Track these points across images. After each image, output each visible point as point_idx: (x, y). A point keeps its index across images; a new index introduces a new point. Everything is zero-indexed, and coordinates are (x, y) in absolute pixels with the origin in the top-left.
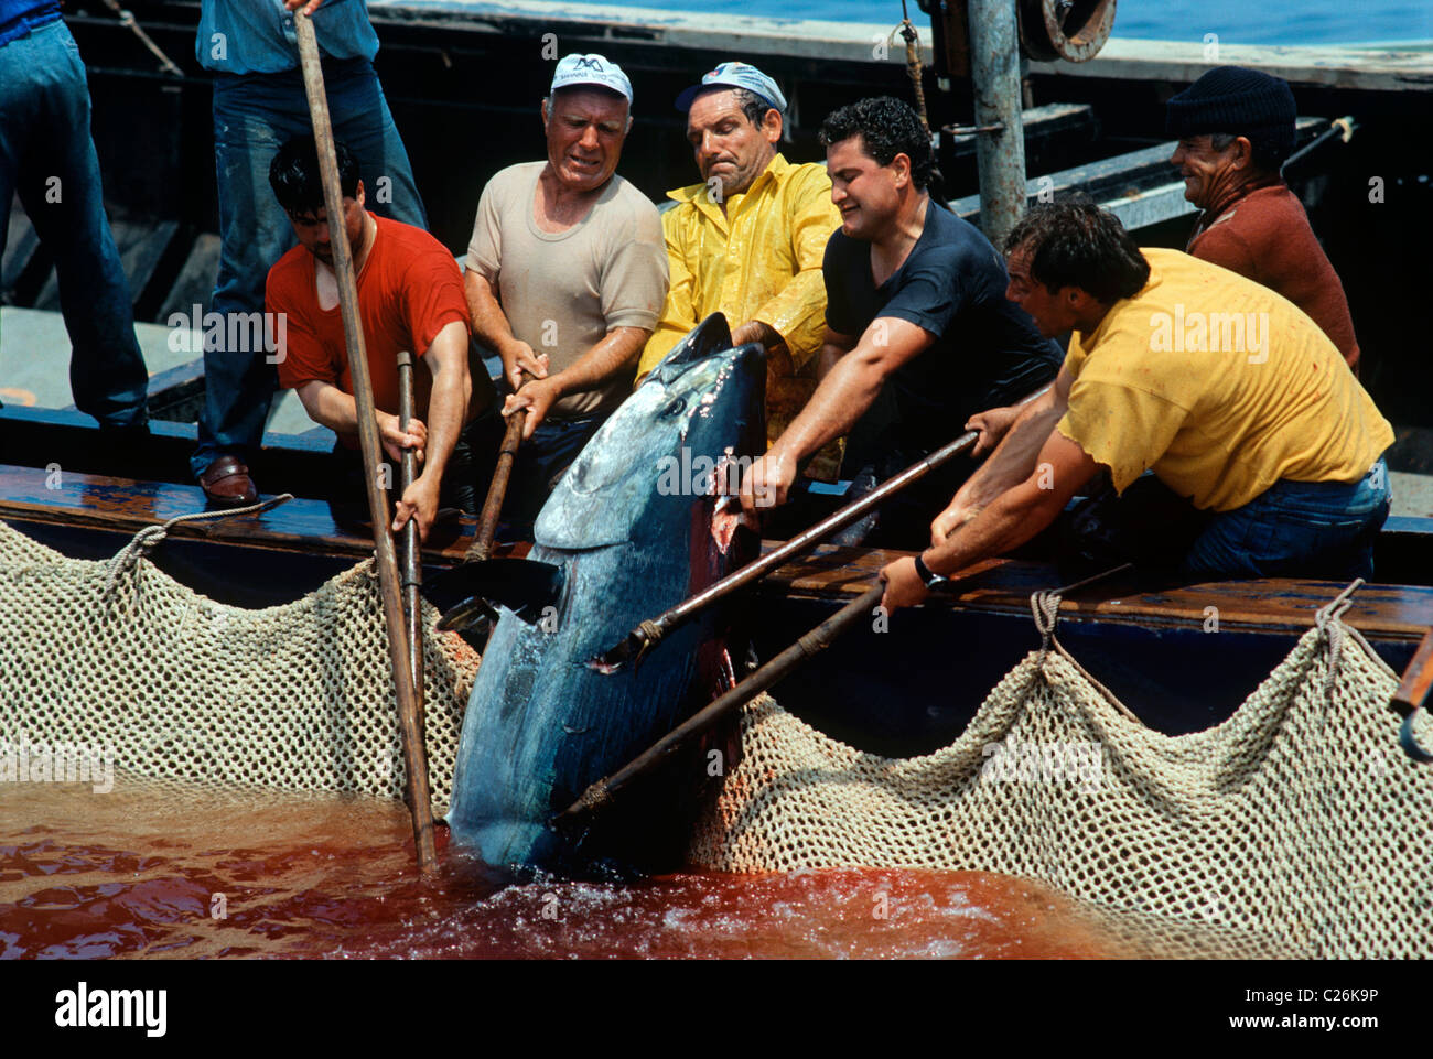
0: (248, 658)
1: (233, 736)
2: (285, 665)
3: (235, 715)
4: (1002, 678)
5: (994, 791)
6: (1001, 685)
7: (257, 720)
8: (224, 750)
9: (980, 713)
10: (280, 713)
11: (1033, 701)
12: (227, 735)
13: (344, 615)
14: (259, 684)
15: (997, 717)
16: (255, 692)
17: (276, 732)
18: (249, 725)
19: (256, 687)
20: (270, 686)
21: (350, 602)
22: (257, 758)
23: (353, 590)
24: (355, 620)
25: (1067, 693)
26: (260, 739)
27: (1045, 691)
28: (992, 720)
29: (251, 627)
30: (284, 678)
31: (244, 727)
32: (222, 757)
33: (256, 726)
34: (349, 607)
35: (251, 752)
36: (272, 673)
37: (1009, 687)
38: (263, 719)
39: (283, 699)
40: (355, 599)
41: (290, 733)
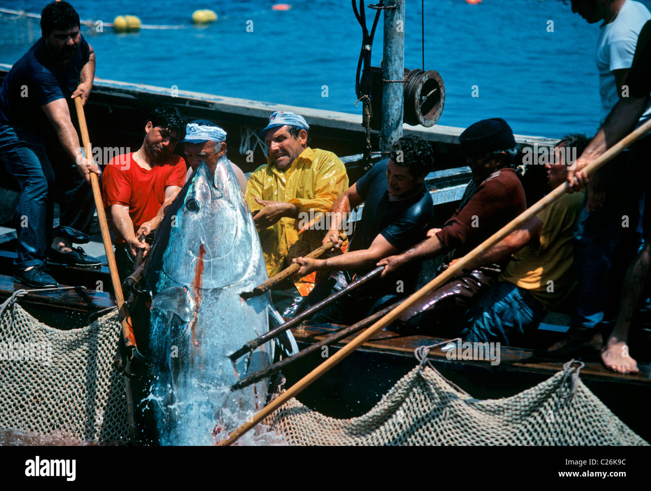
0: (61, 352)
1: (52, 387)
2: (80, 355)
3: (54, 377)
4: (403, 377)
5: (394, 426)
6: (402, 380)
7: (64, 380)
8: (48, 393)
9: (391, 392)
10: (75, 377)
11: (416, 388)
12: (49, 386)
13: (108, 334)
14: (66, 363)
15: (399, 394)
16: (64, 367)
17: (72, 386)
18: (60, 382)
19: (64, 364)
20: (71, 364)
21: (112, 328)
22: (63, 398)
23: (113, 322)
24: (113, 337)
25: (432, 384)
26: (65, 389)
27: (422, 383)
28: (397, 395)
29: (64, 338)
30: (78, 361)
31: (58, 383)
32: (46, 396)
33: (63, 383)
34: (111, 330)
35: (60, 395)
36: (73, 359)
37: (406, 381)
38: (67, 380)
39: (77, 371)
40: (114, 326)
41: (79, 387)
